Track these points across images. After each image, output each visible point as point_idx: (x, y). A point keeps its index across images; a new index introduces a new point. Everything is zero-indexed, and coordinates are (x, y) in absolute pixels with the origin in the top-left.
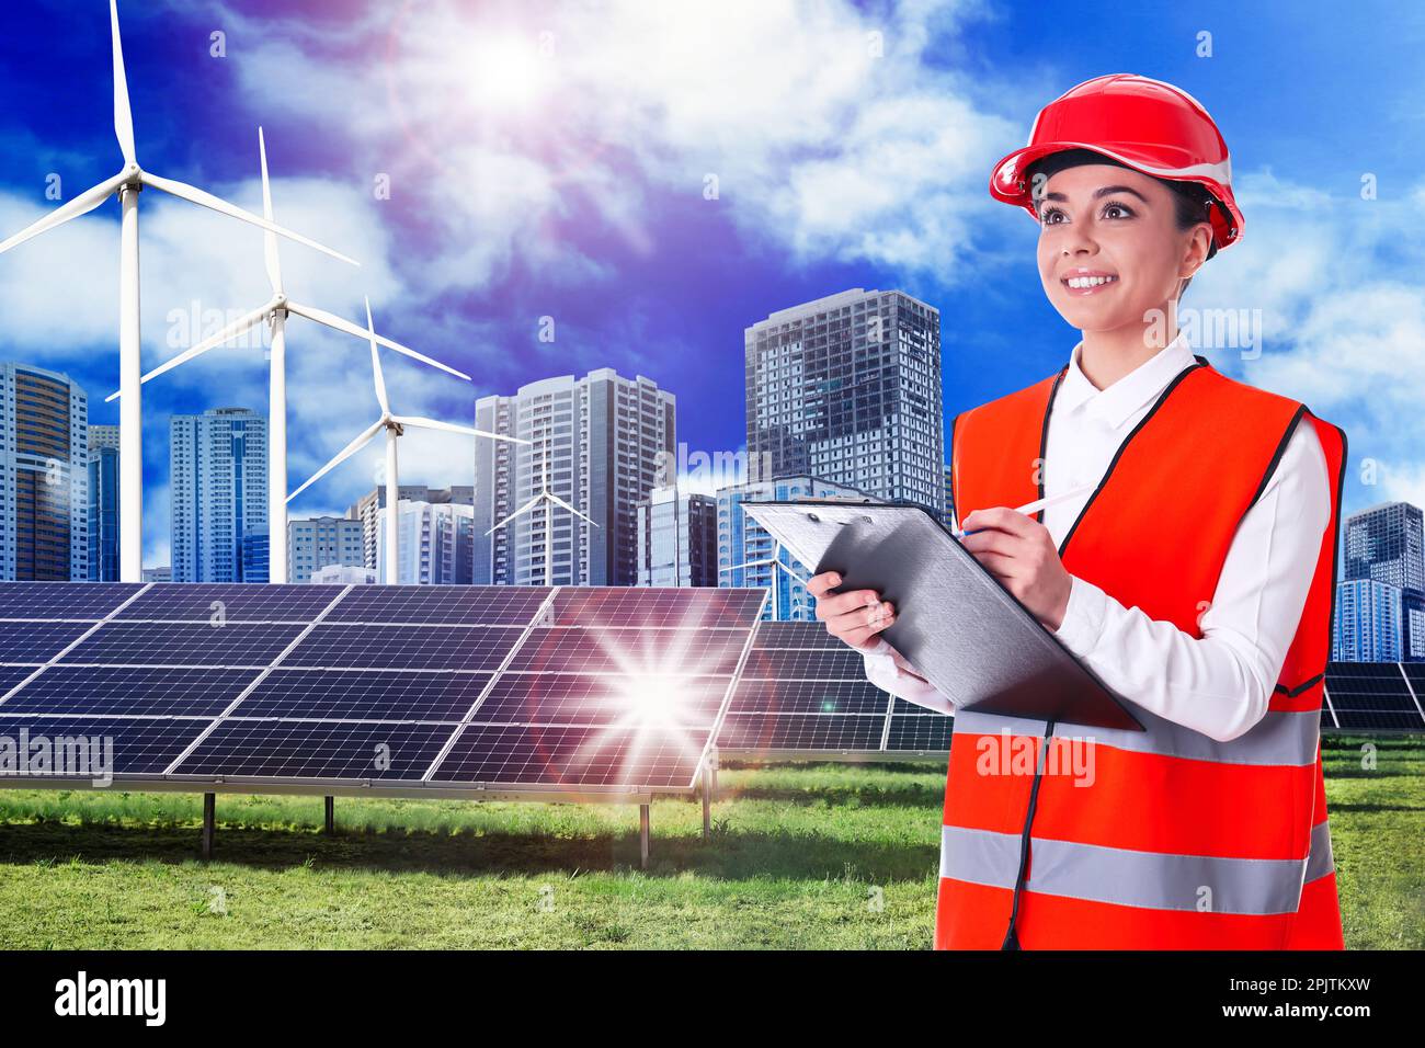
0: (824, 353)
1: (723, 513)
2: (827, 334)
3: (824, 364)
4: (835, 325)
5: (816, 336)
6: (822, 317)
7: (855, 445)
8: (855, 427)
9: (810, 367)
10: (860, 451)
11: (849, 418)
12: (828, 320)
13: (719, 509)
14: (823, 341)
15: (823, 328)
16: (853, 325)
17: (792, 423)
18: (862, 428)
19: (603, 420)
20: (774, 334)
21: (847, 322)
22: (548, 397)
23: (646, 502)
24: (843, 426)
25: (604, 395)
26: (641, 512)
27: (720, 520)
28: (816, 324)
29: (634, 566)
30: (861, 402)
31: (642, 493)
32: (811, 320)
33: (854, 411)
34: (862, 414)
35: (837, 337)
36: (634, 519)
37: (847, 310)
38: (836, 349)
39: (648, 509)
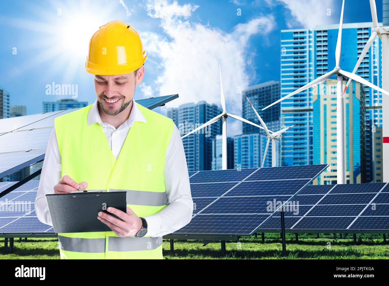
0: (263, 98)
1: (236, 143)
2: (265, 93)
3: (263, 102)
4: (267, 91)
5: (262, 94)
6: (263, 88)
7: (272, 125)
8: (272, 120)
9: (260, 102)
10: (273, 126)
11: (270, 117)
12: (265, 90)
13: (235, 141)
14: (263, 95)
15: (263, 92)
16: (272, 91)
17: (255, 118)
18: (274, 120)
19: (202, 116)
20: (250, 93)
21: (270, 90)
22: (187, 108)
23: (214, 139)
24: (268, 119)
25: (203, 109)
26: (213, 142)
27: (235, 144)
28: (262, 90)
29: (211, 157)
30: (273, 113)
31: (213, 136)
32: (260, 89)
33: (272, 115)
34: (273, 116)
35: (267, 94)
36: (211, 144)
37: (270, 87)
38: (267, 98)
39: (215, 141)
